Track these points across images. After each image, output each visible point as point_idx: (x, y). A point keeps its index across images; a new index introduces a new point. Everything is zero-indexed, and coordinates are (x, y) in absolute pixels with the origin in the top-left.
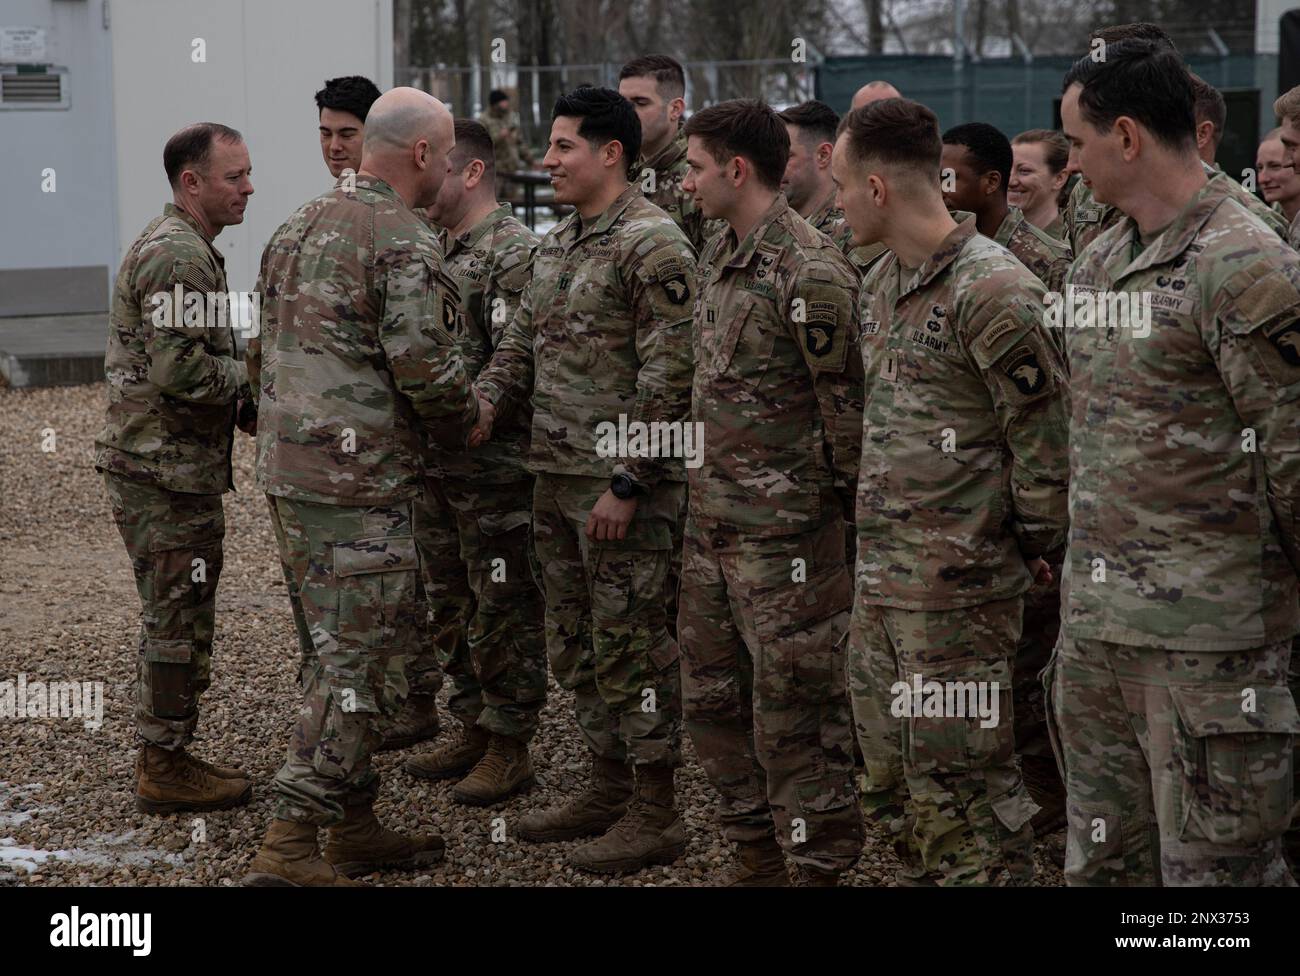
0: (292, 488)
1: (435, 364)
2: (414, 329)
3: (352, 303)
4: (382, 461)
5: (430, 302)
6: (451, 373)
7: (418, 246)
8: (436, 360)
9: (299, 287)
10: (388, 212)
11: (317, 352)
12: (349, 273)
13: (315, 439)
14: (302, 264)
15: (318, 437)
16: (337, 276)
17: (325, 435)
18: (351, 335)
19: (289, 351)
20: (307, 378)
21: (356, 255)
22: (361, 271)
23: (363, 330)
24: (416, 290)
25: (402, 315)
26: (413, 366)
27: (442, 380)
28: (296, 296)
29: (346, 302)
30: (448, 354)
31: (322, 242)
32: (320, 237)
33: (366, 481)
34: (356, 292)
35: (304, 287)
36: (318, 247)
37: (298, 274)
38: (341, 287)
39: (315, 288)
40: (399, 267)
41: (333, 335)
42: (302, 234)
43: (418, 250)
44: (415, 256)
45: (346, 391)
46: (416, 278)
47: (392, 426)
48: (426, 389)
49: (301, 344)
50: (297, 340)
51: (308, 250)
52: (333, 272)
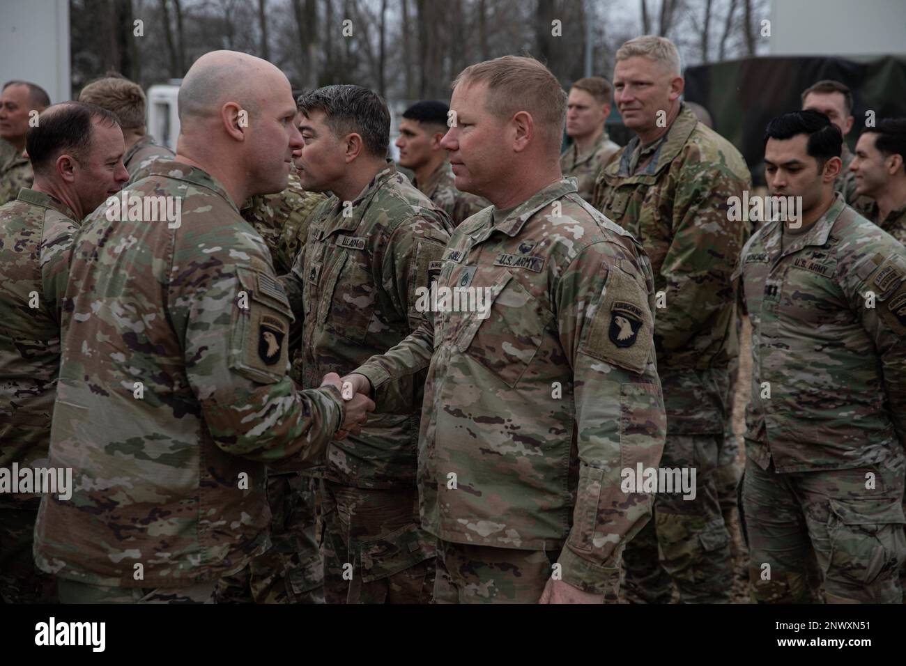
0: (63, 564)
1: (246, 413)
2: (222, 367)
3: (146, 330)
4: (181, 532)
5: (239, 332)
6: (270, 421)
7: (233, 254)
8: (248, 407)
9: (93, 305)
10: (200, 210)
11: (104, 393)
12: (142, 291)
13: (93, 504)
14: (98, 276)
15: (98, 501)
16: (127, 295)
17: (104, 501)
18: (144, 371)
19: (73, 385)
20: (90, 423)
21: (151, 267)
22: (157, 289)
23: (160, 366)
24: (225, 315)
25: (206, 348)
26: (220, 414)
27: (257, 431)
28: (88, 316)
29: (138, 328)
30: (265, 398)
31: (118, 250)
32: (118, 243)
33: (157, 558)
34: (152, 317)
35: (97, 307)
36: (114, 256)
37: (92, 288)
38: (133, 309)
39: (108, 310)
40: (204, 285)
41: (123, 372)
42: (101, 236)
43: (232, 261)
44: (227, 268)
45: (135, 447)
46: (225, 299)
47: (197, 485)
48: (238, 443)
49: (87, 378)
50: (83, 371)
51: (105, 259)
52: (123, 289)
